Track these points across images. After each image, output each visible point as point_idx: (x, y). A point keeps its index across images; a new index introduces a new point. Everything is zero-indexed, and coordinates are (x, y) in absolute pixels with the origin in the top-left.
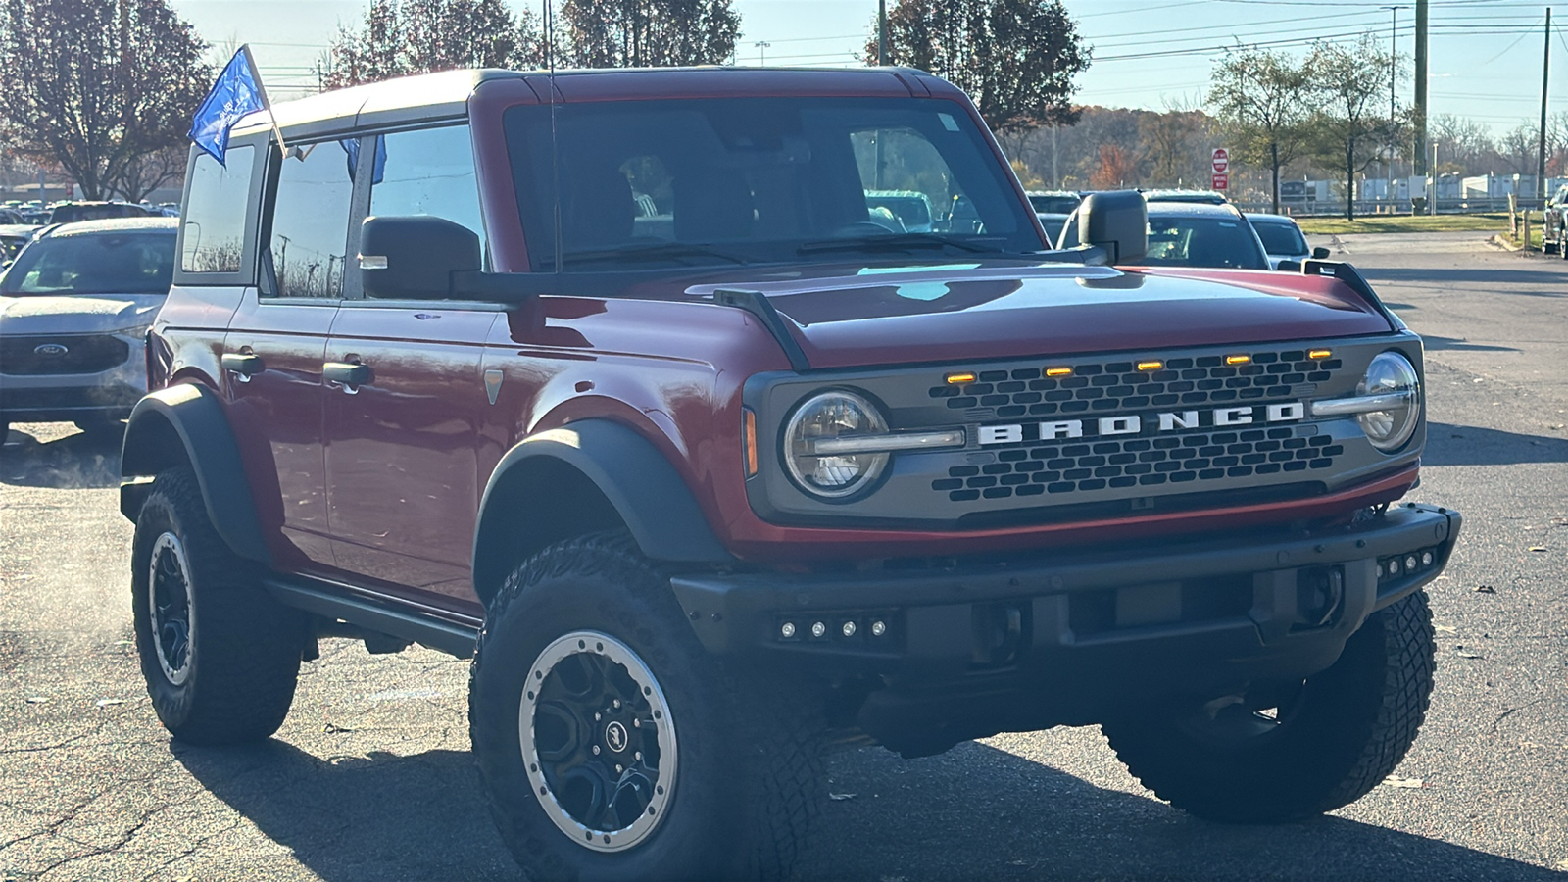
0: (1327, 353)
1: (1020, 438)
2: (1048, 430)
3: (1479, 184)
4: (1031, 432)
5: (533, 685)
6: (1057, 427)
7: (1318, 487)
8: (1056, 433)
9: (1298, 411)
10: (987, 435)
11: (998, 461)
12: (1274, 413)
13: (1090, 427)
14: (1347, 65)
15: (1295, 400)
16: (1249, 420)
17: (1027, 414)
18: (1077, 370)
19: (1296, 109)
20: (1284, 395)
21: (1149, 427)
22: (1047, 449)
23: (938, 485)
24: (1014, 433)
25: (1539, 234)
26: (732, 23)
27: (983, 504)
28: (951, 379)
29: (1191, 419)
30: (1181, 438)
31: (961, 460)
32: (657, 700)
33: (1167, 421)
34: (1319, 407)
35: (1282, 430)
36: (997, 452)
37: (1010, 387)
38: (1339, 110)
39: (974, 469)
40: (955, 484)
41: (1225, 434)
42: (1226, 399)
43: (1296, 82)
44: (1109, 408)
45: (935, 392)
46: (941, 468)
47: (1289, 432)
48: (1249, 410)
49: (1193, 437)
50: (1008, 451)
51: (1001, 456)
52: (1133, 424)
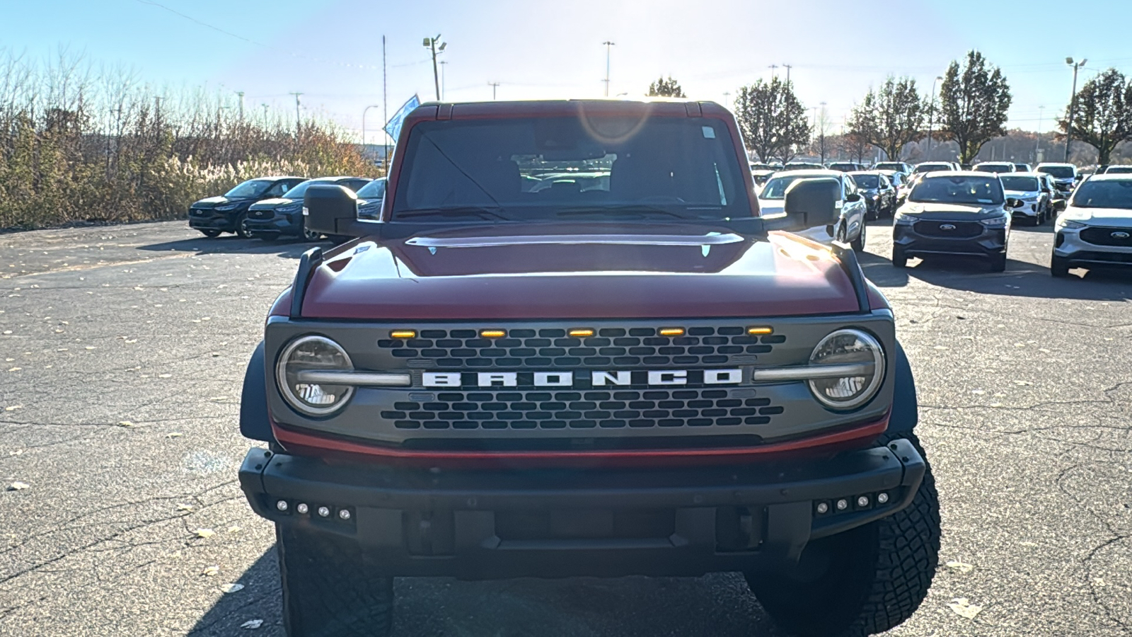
0: (767, 330)
1: (458, 384)
2: (485, 379)
4: (469, 379)
6: (492, 377)
7: (754, 440)
8: (493, 382)
9: (736, 376)
10: (429, 379)
11: (437, 401)
12: (710, 377)
13: (525, 380)
15: (735, 367)
16: (684, 382)
17: (464, 366)
18: (510, 332)
20: (721, 363)
21: (582, 382)
22: (485, 394)
24: (454, 380)
26: (1009, 97)
27: (422, 433)
28: (396, 335)
29: (624, 378)
30: (612, 392)
31: (405, 397)
33: (599, 378)
34: (760, 374)
35: (717, 391)
36: (437, 393)
37: (448, 344)
39: (416, 405)
40: (396, 414)
41: (657, 392)
42: (661, 363)
44: (541, 365)
45: (382, 343)
46: (389, 402)
47: (725, 393)
48: (684, 373)
49: (624, 393)
50: (446, 393)
51: (440, 396)
52: (566, 379)
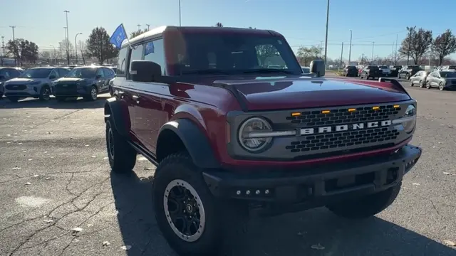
0: (398, 106)
1: (313, 133)
2: (321, 130)
3: (331, 66)
4: (316, 130)
5: (167, 194)
6: (324, 129)
8: (324, 131)
9: (389, 123)
10: (303, 132)
11: (306, 140)
12: (383, 123)
13: (334, 129)
14: (316, 49)
15: (389, 120)
16: (377, 126)
17: (315, 125)
18: (331, 111)
19: (309, 55)
20: (386, 118)
21: (350, 129)
22: (321, 136)
23: (287, 147)
24: (311, 131)
25: (342, 73)
27: (301, 153)
28: (293, 114)
29: (362, 126)
30: (359, 131)
31: (295, 140)
32: (199, 201)
33: (355, 126)
34: (395, 122)
35: (385, 128)
37: (311, 117)
38: (314, 55)
39: (299, 143)
40: (293, 147)
41: (370, 130)
42: (372, 120)
43: (309, 51)
44: (339, 123)
45: (288, 118)
46: (289, 142)
48: (377, 123)
49: (362, 131)
50: (309, 137)
51: (307, 138)
52: (346, 128)
